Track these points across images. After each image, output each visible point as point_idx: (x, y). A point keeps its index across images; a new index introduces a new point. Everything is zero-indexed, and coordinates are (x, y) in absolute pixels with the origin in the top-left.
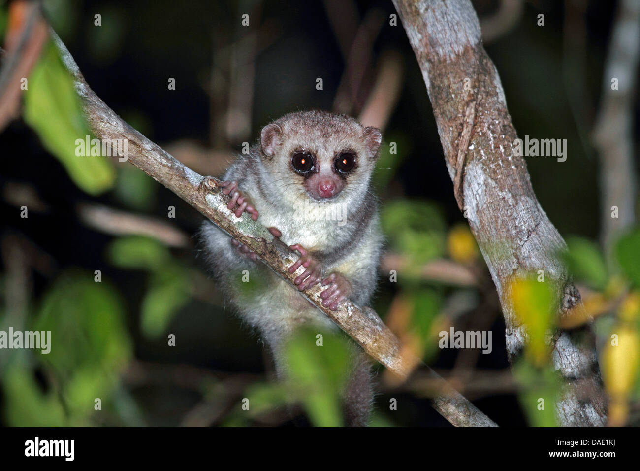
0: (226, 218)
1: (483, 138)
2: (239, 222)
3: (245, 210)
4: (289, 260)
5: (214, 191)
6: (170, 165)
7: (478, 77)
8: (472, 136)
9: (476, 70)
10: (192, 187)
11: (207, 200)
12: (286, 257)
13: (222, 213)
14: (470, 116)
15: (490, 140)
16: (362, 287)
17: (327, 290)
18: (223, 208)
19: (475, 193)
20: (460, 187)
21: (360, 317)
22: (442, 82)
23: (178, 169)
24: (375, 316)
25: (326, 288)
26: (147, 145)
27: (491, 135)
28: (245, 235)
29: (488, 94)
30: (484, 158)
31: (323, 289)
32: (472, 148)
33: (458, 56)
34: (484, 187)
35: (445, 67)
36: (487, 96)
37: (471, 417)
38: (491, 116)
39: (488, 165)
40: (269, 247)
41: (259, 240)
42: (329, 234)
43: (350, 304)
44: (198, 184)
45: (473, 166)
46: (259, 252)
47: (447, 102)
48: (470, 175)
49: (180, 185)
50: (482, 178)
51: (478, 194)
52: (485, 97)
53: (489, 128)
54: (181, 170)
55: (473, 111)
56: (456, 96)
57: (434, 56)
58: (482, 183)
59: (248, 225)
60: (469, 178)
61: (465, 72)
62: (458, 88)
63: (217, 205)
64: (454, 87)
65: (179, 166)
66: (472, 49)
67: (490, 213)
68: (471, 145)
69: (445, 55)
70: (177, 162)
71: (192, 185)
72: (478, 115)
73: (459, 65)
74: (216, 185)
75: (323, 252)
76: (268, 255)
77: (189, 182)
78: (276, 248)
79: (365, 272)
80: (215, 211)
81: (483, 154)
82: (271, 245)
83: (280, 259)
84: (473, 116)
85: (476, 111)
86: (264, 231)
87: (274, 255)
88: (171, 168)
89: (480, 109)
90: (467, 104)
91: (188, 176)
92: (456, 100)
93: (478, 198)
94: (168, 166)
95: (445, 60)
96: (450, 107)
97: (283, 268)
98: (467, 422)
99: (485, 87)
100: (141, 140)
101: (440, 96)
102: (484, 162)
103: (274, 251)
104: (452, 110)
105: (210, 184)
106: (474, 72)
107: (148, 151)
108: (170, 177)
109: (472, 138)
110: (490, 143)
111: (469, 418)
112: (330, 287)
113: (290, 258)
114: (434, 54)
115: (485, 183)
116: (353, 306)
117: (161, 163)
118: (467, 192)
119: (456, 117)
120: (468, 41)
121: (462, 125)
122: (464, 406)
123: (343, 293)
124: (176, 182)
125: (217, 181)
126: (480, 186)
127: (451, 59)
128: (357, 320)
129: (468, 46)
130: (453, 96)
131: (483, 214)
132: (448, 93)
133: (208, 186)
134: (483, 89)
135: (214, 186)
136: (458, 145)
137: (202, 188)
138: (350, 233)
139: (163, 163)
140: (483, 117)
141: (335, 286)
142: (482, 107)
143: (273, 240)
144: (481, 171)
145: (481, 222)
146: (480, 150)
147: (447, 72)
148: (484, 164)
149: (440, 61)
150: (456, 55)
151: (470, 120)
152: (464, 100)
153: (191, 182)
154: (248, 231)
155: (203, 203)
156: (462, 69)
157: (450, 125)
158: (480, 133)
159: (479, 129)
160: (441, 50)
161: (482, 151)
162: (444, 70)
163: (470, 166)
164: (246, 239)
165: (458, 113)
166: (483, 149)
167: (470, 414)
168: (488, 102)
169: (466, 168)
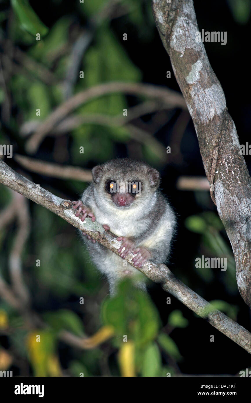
0: (76, 222)
1: (223, 167)
2: (84, 223)
3: (87, 216)
4: (113, 242)
5: (67, 208)
6: (43, 195)
7: (221, 133)
8: (217, 166)
9: (220, 128)
10: (56, 207)
11: (65, 213)
12: (112, 241)
13: (74, 219)
14: (216, 155)
15: (227, 168)
16: (159, 253)
17: (136, 257)
18: (73, 216)
19: (219, 197)
20: (213, 194)
21: (155, 271)
22: (202, 136)
23: (48, 197)
24: (165, 268)
25: (135, 256)
26: (29, 186)
27: (227, 165)
28: (88, 230)
29: (226, 141)
30: (223, 178)
31: (134, 256)
32: (217, 172)
33: (210, 121)
34: (223, 194)
35: (204, 127)
36: (226, 142)
37: (221, 321)
38: (227, 154)
39: (225, 182)
40: (102, 235)
41: (96, 232)
42: (135, 227)
43: (150, 264)
44: (59, 204)
45: (218, 182)
46: (97, 239)
47: (205, 147)
48: (217, 187)
49: (49, 206)
50: (222, 189)
51: (221, 198)
52: (224, 143)
53: (226, 161)
54: (50, 197)
55: (217, 152)
56: (209, 144)
57: (199, 121)
58: (222, 192)
59: (89, 225)
60: (216, 189)
61: (213, 130)
62: (210, 139)
63: (70, 215)
64: (208, 138)
65: (48, 195)
66: (218, 116)
67: (227, 209)
68: (216, 171)
69: (204, 121)
70: (47, 193)
71: (56, 205)
72: (220, 154)
73: (210, 126)
74: (69, 204)
75: (134, 236)
76: (102, 240)
77: (54, 204)
78: (106, 236)
79: (161, 244)
80: (70, 218)
81: (222, 176)
82: (103, 235)
83: (108, 242)
84: (217, 155)
85: (219, 151)
86: (99, 227)
87: (105, 240)
88: (43, 197)
89: (222, 150)
90: (214, 148)
91: (53, 200)
92: (209, 146)
93: (221, 200)
94: (42, 196)
95: (204, 124)
96: (206, 150)
97: (111, 246)
98: (219, 324)
99: (225, 138)
100: (26, 183)
101: (201, 144)
102: (223, 180)
103: (105, 237)
104: (207, 151)
105: (65, 204)
106: (219, 130)
107: (30, 189)
108: (43, 202)
109: (217, 167)
110: (226, 169)
111: (220, 322)
112: (138, 255)
113: (114, 241)
114: (199, 120)
115: (224, 192)
116: (151, 264)
117: (38, 195)
118: (216, 197)
119: (209, 155)
120: (216, 112)
121: (212, 159)
122: (217, 315)
123: (145, 258)
124: (47, 204)
125: (70, 202)
126: (221, 193)
127: (206, 123)
128: (154, 272)
129: (216, 115)
130: (207, 143)
131: (224, 209)
132: (205, 143)
133: (64, 206)
134: (224, 139)
135: (68, 205)
136: (211, 171)
137: (61, 207)
138: (147, 225)
139: (39, 194)
140: (223, 155)
141: (140, 255)
142: (223, 150)
143: (104, 232)
144: (222, 186)
145: (223, 213)
146: (221, 173)
147: (204, 130)
148: (223, 181)
149: (201, 124)
150: (209, 120)
151: (216, 157)
152: (213, 146)
153: (55, 203)
154: (90, 228)
155: (63, 215)
156: (212, 128)
157: (207, 160)
158: (221, 164)
159: (221, 162)
160: (202, 118)
161: (222, 174)
162: (203, 129)
163: (217, 182)
164: (89, 232)
165: (210, 153)
166: (222, 173)
167: (221, 319)
168: (226, 146)
169: (215, 184)
